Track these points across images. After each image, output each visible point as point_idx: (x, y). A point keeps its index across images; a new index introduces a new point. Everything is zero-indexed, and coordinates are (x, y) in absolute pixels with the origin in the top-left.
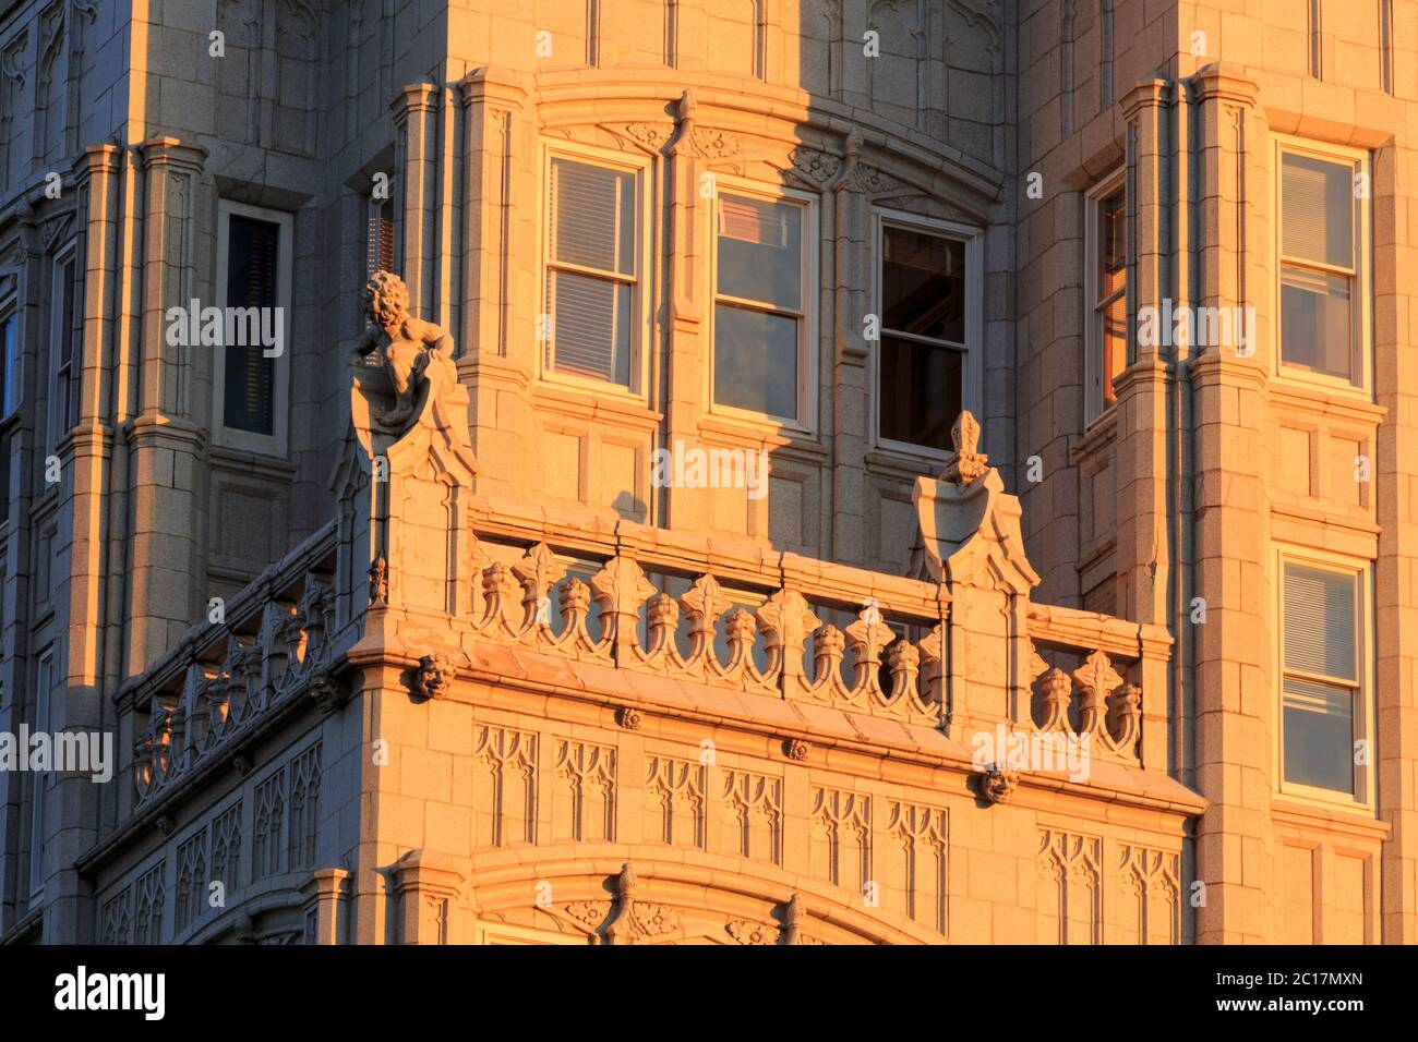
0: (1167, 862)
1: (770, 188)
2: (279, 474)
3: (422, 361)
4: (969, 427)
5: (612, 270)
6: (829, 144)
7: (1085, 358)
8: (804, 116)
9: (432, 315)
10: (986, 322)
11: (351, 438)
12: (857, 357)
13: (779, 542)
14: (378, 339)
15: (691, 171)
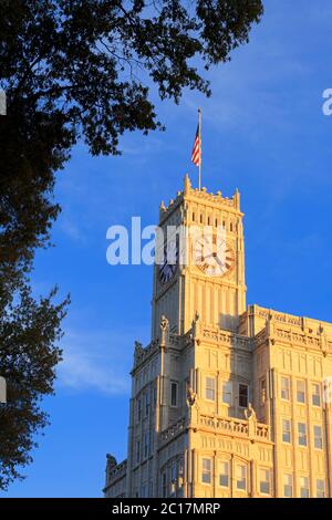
1: (227, 380)
2: (177, 409)
3: (194, 397)
5: (212, 388)
6: (233, 376)
8: (231, 373)
9: (194, 392)
11: (187, 405)
12: (237, 398)
13: (230, 416)
15: (220, 378)
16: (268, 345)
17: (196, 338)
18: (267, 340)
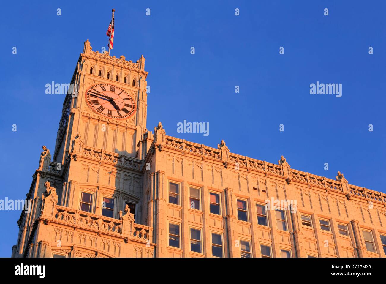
0: (152, 252)
1: (111, 197)
6: (118, 193)
8: (115, 189)
10: (138, 212)
15: (99, 193)
18: (154, 150)
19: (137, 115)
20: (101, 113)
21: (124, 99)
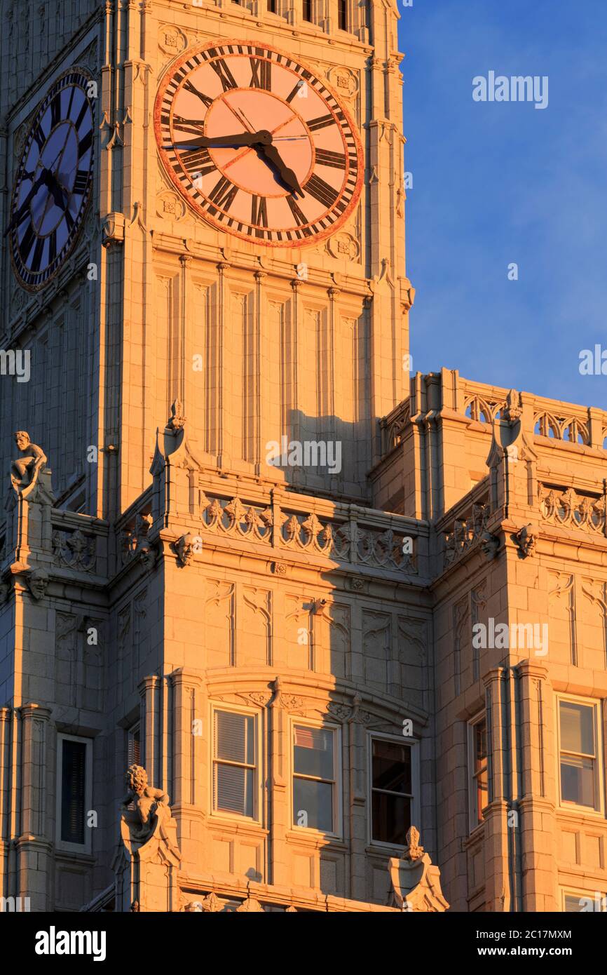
1: (318, 723)
2: (88, 862)
3: (154, 807)
4: (414, 834)
5: (244, 763)
6: (346, 701)
7: (469, 800)
8: (333, 688)
9: (159, 785)
10: (422, 784)
11: (121, 845)
12: (360, 801)
13: (325, 890)
14: (133, 797)
15: (280, 714)
16: (499, 555)
17: (170, 532)
18: (497, 537)
19: (368, 206)
20: (226, 220)
21: (315, 125)
